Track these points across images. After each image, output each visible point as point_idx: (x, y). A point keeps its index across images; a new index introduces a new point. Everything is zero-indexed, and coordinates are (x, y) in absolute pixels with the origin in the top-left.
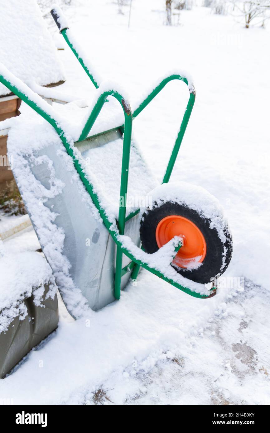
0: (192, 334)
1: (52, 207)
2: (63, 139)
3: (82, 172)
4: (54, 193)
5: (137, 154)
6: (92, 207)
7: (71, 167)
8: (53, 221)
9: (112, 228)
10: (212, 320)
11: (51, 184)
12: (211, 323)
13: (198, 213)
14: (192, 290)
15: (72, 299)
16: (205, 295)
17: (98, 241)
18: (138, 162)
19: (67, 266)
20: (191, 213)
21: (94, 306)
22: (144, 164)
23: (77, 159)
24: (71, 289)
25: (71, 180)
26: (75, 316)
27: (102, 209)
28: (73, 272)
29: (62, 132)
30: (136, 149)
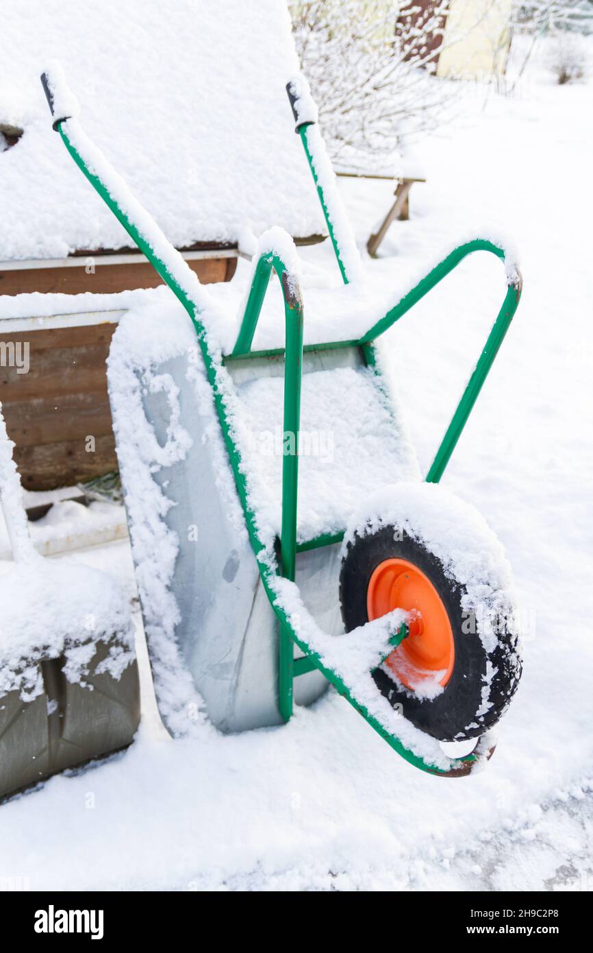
0: (422, 854)
1: (165, 484)
2: (203, 346)
3: (226, 422)
4: (169, 456)
5: (385, 408)
6: (232, 502)
7: (207, 408)
8: (164, 514)
9: (263, 556)
10: (489, 836)
11: (169, 437)
12: (482, 842)
13: (443, 565)
14: (405, 744)
15: (170, 691)
16: (437, 767)
17: (236, 579)
18: (382, 427)
19: (172, 617)
20: (429, 561)
21: (222, 722)
22: (396, 433)
23: (221, 393)
24: (173, 669)
25: (204, 435)
26: (174, 730)
27: (250, 509)
28: (183, 634)
29: (203, 332)
30: (386, 397)
